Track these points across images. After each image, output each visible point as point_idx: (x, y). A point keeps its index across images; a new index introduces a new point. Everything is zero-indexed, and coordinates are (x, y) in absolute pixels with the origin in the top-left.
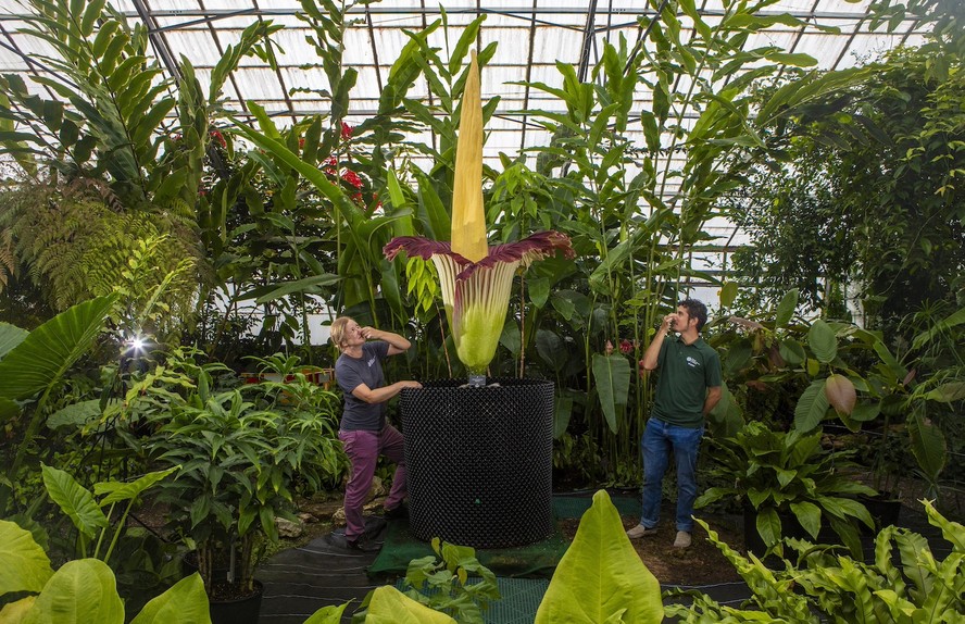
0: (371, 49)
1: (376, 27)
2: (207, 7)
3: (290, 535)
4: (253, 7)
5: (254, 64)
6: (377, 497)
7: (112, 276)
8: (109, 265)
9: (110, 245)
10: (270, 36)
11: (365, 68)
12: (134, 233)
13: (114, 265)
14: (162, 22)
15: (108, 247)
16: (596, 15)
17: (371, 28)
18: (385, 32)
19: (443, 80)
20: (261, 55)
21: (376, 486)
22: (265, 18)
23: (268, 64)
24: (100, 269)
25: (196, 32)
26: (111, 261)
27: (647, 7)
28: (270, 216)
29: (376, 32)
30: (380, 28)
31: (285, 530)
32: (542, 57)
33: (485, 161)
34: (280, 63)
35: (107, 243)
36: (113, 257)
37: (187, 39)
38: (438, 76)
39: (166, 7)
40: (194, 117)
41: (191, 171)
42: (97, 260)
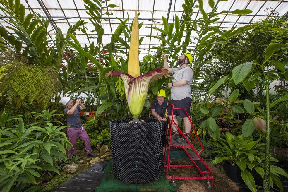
0: (111, 30)
1: (112, 23)
2: (66, 16)
3: (72, 172)
4: (79, 16)
5: (81, 34)
6: (106, 152)
7: (23, 84)
8: (22, 81)
9: (22, 75)
10: (84, 25)
11: (109, 35)
12: (32, 72)
13: (23, 81)
14: (54, 19)
15: (21, 75)
16: (168, 21)
17: (110, 24)
18: (114, 25)
19: (128, 33)
20: (82, 31)
21: (106, 148)
22: (82, 20)
23: (84, 33)
24: (18, 82)
25: (64, 23)
26: (22, 80)
27: (181, 19)
28: (80, 70)
29: (111, 25)
30: (113, 24)
31: (70, 170)
32: (154, 33)
33: (139, 61)
34: (87, 33)
35: (21, 74)
36: (23, 79)
37: (62, 25)
38: (127, 32)
39: (55, 16)
40: (60, 43)
41: (59, 58)
42: (17, 79)
